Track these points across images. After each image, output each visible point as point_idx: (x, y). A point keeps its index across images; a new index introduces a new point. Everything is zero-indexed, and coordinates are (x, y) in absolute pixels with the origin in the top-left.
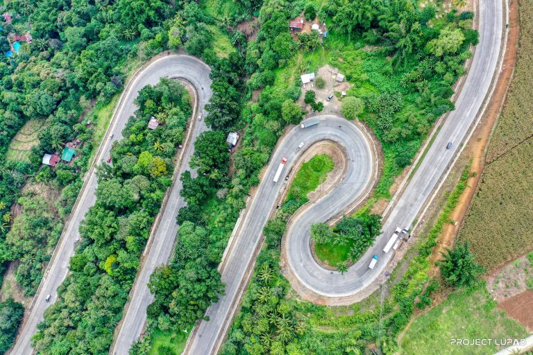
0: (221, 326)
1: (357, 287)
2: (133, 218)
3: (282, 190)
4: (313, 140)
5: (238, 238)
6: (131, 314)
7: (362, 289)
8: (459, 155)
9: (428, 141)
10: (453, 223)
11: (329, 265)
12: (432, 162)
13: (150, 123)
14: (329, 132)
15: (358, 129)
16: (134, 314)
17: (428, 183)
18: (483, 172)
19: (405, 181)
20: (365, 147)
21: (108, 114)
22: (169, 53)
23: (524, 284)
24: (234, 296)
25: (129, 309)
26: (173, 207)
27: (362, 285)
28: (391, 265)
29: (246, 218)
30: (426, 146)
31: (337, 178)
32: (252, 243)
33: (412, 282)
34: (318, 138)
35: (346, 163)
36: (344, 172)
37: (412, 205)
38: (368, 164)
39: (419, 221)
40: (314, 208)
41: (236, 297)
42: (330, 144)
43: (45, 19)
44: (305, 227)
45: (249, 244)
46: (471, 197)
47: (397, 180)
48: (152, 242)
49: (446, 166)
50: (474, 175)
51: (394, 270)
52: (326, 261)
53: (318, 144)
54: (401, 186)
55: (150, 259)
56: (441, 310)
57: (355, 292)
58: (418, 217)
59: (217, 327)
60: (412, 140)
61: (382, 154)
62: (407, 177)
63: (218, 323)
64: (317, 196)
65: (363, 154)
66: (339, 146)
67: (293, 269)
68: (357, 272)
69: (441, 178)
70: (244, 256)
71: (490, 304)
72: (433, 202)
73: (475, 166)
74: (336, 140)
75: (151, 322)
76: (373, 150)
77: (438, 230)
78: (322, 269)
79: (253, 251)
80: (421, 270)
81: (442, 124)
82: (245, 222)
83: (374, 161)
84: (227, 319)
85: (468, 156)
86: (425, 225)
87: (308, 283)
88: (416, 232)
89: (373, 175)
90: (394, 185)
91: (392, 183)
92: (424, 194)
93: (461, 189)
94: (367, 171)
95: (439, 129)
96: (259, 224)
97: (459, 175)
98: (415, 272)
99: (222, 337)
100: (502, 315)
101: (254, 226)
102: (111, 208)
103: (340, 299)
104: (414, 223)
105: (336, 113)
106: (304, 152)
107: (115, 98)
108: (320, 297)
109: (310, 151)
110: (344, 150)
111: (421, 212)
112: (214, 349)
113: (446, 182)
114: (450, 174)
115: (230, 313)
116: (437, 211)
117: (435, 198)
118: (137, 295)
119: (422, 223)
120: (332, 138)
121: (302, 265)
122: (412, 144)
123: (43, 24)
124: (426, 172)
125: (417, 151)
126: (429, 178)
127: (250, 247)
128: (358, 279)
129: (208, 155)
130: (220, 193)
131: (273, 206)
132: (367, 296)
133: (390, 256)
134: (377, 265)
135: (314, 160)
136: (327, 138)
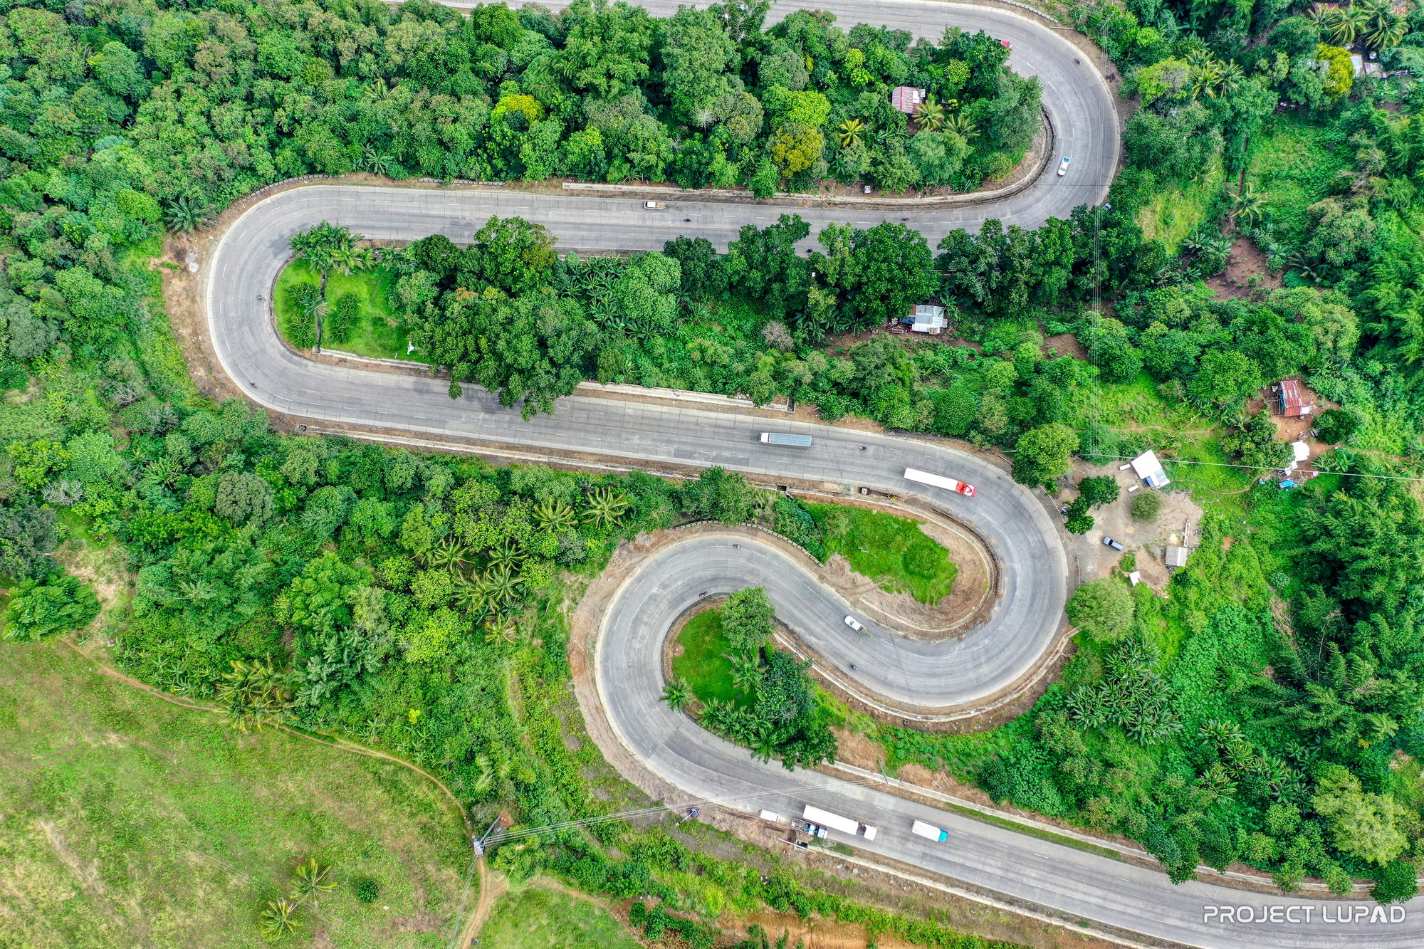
0: (448, 432)
1: (638, 744)
2: (649, 126)
3: (829, 486)
4: (983, 532)
5: (676, 410)
6: (412, 199)
7: (639, 757)
8: (1055, 922)
9: (1068, 833)
11: (674, 659)
12: (1016, 856)
13: (906, 90)
14: (1017, 566)
15: (1051, 639)
16: (415, 208)
17: (956, 860)
19: (944, 797)
20: (1007, 671)
22: (1110, 78)
24: (529, 442)
25: (423, 192)
27: (648, 756)
28: (719, 816)
29: (731, 416)
30: (1053, 830)
31: (903, 621)
32: (673, 448)
33: (692, 879)
34: (993, 541)
35: (951, 634)
36: (923, 635)
38: (962, 692)
39: (851, 860)
40: (809, 583)
41: (530, 449)
42: (987, 580)
44: (751, 572)
45: (669, 442)
47: (941, 775)
48: (603, 195)
49: (1016, 894)
51: (709, 827)
52: (681, 648)
53: (978, 546)
54: (929, 793)
55: (558, 205)
57: (625, 742)
58: (862, 853)
59: (442, 423)
60: (1061, 790)
61: (999, 721)
62: (957, 801)
63: (453, 423)
64: (841, 581)
65: (986, 671)
66: (989, 604)
67: (638, 571)
68: (677, 733)
69: (979, 891)
70: (636, 439)
72: (910, 883)
74: (1004, 591)
75: (409, 255)
76: (1004, 694)
78: (659, 644)
79: (654, 457)
80: (728, 893)
81: (1126, 860)
82: (721, 415)
83: (974, 705)
84: (469, 442)
86: (843, 877)
87: (614, 618)
88: (821, 858)
89: (938, 712)
90: (926, 774)
91: (927, 765)
92: (926, 857)
94: (945, 694)
95: (1111, 854)
96: (727, 454)
97: (1000, 935)
98: (719, 882)
99: (422, 443)
101: (718, 442)
102: (656, 63)
103: (599, 709)
104: (842, 847)
105: (1076, 572)
106: (945, 515)
108: (587, 658)
109: (954, 529)
110: (981, 618)
111: (876, 859)
112: (388, 431)
113: (973, 904)
115: (484, 443)
116: (888, 899)
117: (922, 888)
118: (462, 200)
119: (848, 868)
120: (1005, 579)
121: (654, 590)
122: (1051, 793)
124: (986, 847)
125: (1035, 812)
126: (971, 859)
127: (663, 447)
128: (661, 743)
129: (866, 268)
130: (776, 330)
131: (783, 474)
132: (626, 775)
133: (740, 807)
134: (708, 780)
135: (933, 547)
136: (1002, 565)
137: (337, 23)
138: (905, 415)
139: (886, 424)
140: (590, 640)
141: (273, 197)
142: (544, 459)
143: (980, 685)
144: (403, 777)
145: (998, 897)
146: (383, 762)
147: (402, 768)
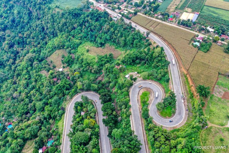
1: (182, 119)
2: (91, 143)
3: (139, 106)
4: (139, 90)
5: (134, 127)
8: (180, 73)
9: (170, 73)
10: (192, 86)
11: (169, 117)
12: (175, 78)
13: (81, 114)
15: (149, 82)
17: (178, 83)
18: (188, 73)
19: (172, 85)
20: (154, 85)
21: (62, 122)
22: (78, 94)
23: (222, 91)
26: (103, 136)
27: (183, 117)
28: (186, 107)
30: (170, 75)
31: (153, 95)
33: (195, 106)
35: (152, 90)
36: (154, 93)
37: (178, 90)
38: (159, 88)
40: (152, 104)
41: (146, 148)
42: (145, 89)
43: (23, 109)
44: (153, 111)
45: (139, 127)
46: (191, 78)
47: (169, 86)
48: (102, 151)
49: (179, 77)
50: (187, 74)
51: (188, 108)
52: (167, 117)
53: (141, 90)
54: (172, 87)
56: (209, 106)
57: (182, 120)
58: (182, 92)
60: (166, 75)
61: (160, 84)
62: (171, 84)
64: (151, 101)
65: (155, 87)
66: (147, 88)
67: (159, 124)
68: (178, 114)
69: (180, 80)
70: (140, 132)
71: (219, 100)
72: (183, 87)
73: (185, 72)
74: (145, 87)
76: (157, 84)
77: (190, 91)
78: (168, 119)
79: (142, 129)
80: (195, 102)
82: (133, 121)
85: (182, 72)
86: (186, 93)
87: (167, 125)
88: (185, 95)
89: (162, 90)
90: (170, 87)
92: (179, 85)
93: (187, 79)
94: (160, 91)
95: (170, 70)
96: (138, 119)
97: (184, 77)
98: (194, 103)
100: (225, 100)
101: (137, 121)
103: (180, 124)
104: (183, 94)
105: (141, 81)
106: (138, 94)
107: (63, 115)
108: (173, 127)
109: (140, 92)
110: (149, 88)
111: (182, 90)
113: (182, 81)
114: (181, 78)
116: (186, 87)
117: (183, 85)
119: (184, 93)
121: (160, 121)
122: (166, 76)
123: (23, 111)
124: (175, 81)
125: (169, 77)
126: (177, 81)
127: (140, 128)
128: (180, 116)
129: (109, 108)
130: (119, 118)
131: (139, 112)
132: (187, 119)
133: (184, 105)
134: (182, 109)
135: (143, 94)
138: (128, 98)
139: (129, 100)
140: (171, 128)
142: (147, 146)
143: (157, 87)
144: (203, 139)
145: (180, 79)
146: (202, 142)
147: (202, 140)
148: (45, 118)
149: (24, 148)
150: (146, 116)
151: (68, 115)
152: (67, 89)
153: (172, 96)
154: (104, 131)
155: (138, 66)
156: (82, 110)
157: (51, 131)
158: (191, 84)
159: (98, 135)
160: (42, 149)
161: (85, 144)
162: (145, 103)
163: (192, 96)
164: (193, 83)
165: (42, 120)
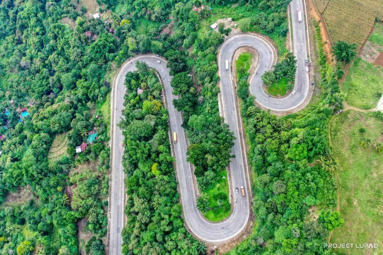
0: (243, 164)
1: (302, 98)
2: (157, 136)
3: (233, 78)
4: (234, 50)
5: (224, 112)
6: (183, 192)
7: (305, 97)
8: (307, 20)
9: (289, 21)
10: (326, 43)
11: (281, 96)
12: (297, 28)
13: (138, 92)
14: (239, 44)
15: (251, 35)
16: (186, 191)
17: (302, 37)
18: (322, 19)
19: (291, 42)
20: (261, 41)
21: (107, 106)
22: (129, 60)
23: (377, 52)
24: (240, 144)
25: (181, 189)
26: (175, 125)
28: (311, 80)
29: (223, 100)
30: (290, 23)
31: (257, 59)
32: (233, 111)
33: (327, 77)
34: (235, 48)
35: (257, 51)
36: (259, 55)
37: (301, 50)
38: (268, 47)
39: (310, 55)
40: (255, 76)
41: (242, 143)
42: (244, 48)
43: (41, 86)
44: (257, 85)
45: (232, 112)
46: (325, 28)
47: (287, 43)
48: (173, 148)
50: (320, 21)
51: (315, 80)
52: (279, 95)
53: (237, 51)
54: (291, 44)
55: (178, 158)
56: (350, 77)
57: (303, 101)
58: (308, 53)
59: (241, 166)
61: (271, 39)
62: (291, 39)
63: (240, 163)
64: (253, 70)
65: (262, 44)
66: (248, 47)
67: (264, 106)
68: (297, 91)
69: (306, 33)
70: (233, 120)
71: (369, 66)
72: (310, 44)
73: (317, 18)
74: (245, 45)
75: (201, 178)
76: (265, 41)
77: (322, 51)
78: (279, 99)
79: (236, 115)
80: (327, 70)
81: (290, 12)
82: (223, 102)
83: (270, 44)
84: (244, 158)
85: (311, 18)
86: (314, 54)
87: (277, 109)
88: (312, 59)
89: (273, 50)
90: (287, 45)
91: (285, 46)
92: (304, 42)
93: (319, 30)
94: (269, 50)
95: (290, 14)
96: (231, 100)
97: (314, 27)
98: (325, 73)
99: (247, 170)
100: (378, 67)
101: (229, 102)
102: (140, 139)
103: (298, 107)
104: (308, 57)
105: (237, 34)
106: (233, 57)
107: (108, 95)
108: (287, 112)
109: (235, 55)
110: (252, 47)
111: (308, 50)
112: (247, 180)
113: (309, 33)
114: (309, 29)
115: (243, 154)
116: (315, 45)
117: (310, 42)
118: (181, 179)
119: (312, 55)
120: (242, 45)
121: (267, 102)
122: (283, 24)
123: (41, 89)
124: (297, 33)
125: (287, 26)
126: (301, 35)
127: (233, 113)
128: (300, 94)
129: (183, 83)
130: (201, 98)
131: (233, 88)
132: (310, 99)
133: (308, 76)
134: (305, 83)
135: (240, 57)
136: (240, 46)
137: (137, 225)
138: (214, 66)
139: (217, 69)
140: (283, 113)
141: (190, 228)
143: (265, 44)
144: (332, 129)
145: (306, 30)
146: (331, 135)
147: (330, 130)
148: (79, 100)
149: (53, 146)
150: (244, 94)
151: (117, 94)
152: (111, 51)
153: (291, 61)
154: (175, 118)
155: (234, 6)
156: (138, 86)
157: (91, 120)
158: (324, 39)
159: (166, 125)
160: (80, 147)
161: (147, 139)
162: (243, 73)
163: (324, 61)
164: (328, 36)
165: (75, 102)
